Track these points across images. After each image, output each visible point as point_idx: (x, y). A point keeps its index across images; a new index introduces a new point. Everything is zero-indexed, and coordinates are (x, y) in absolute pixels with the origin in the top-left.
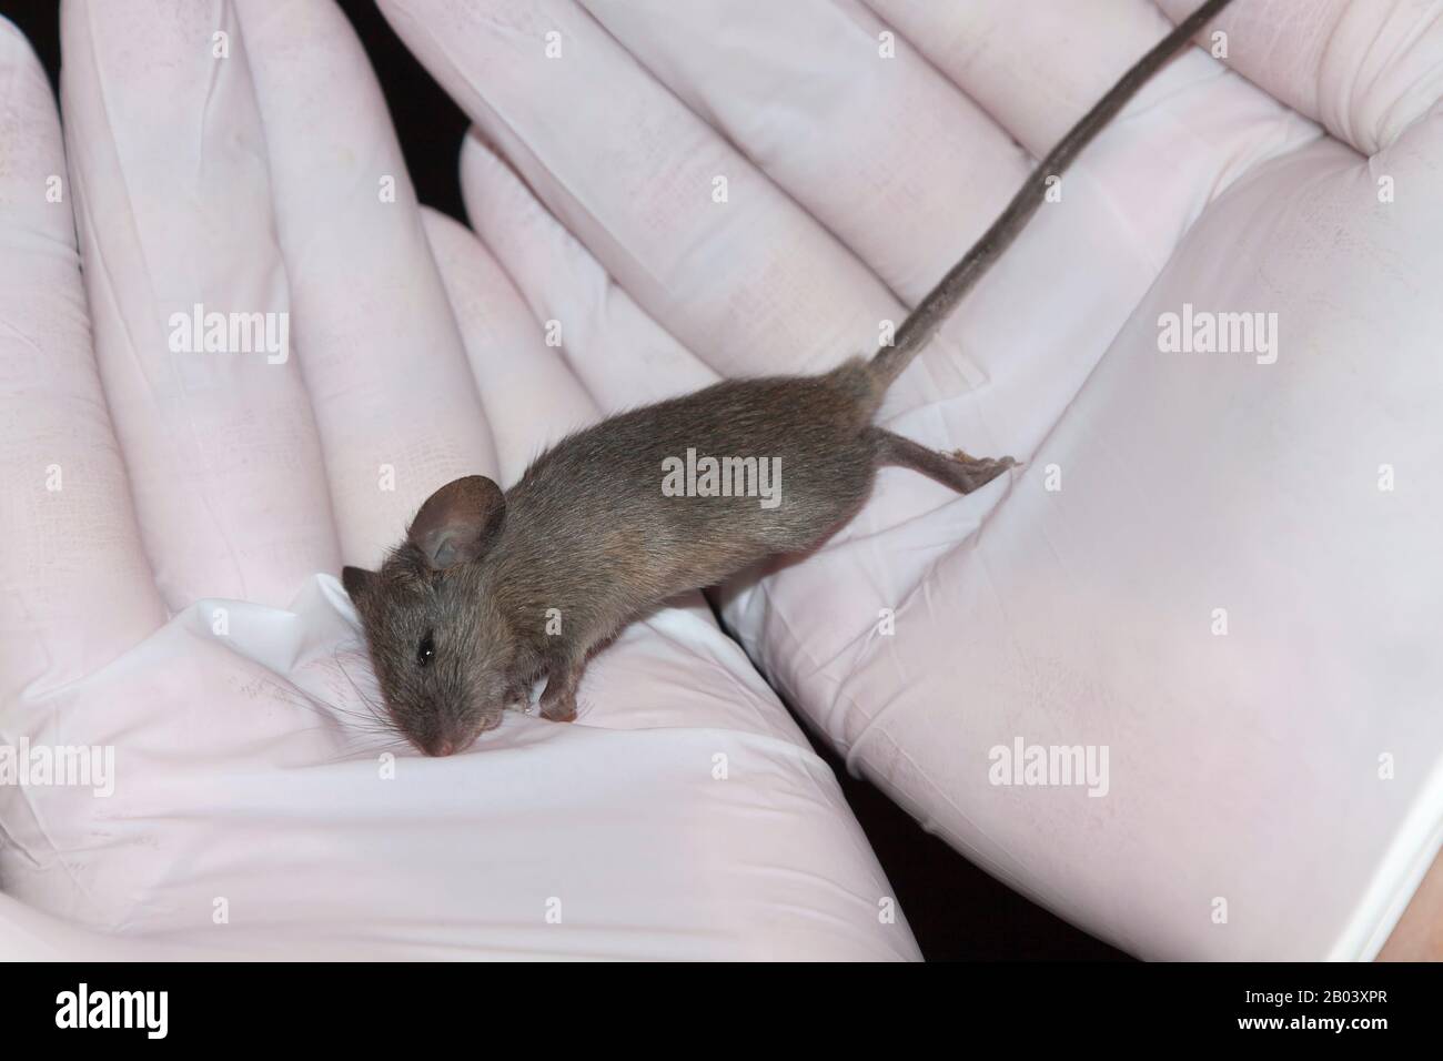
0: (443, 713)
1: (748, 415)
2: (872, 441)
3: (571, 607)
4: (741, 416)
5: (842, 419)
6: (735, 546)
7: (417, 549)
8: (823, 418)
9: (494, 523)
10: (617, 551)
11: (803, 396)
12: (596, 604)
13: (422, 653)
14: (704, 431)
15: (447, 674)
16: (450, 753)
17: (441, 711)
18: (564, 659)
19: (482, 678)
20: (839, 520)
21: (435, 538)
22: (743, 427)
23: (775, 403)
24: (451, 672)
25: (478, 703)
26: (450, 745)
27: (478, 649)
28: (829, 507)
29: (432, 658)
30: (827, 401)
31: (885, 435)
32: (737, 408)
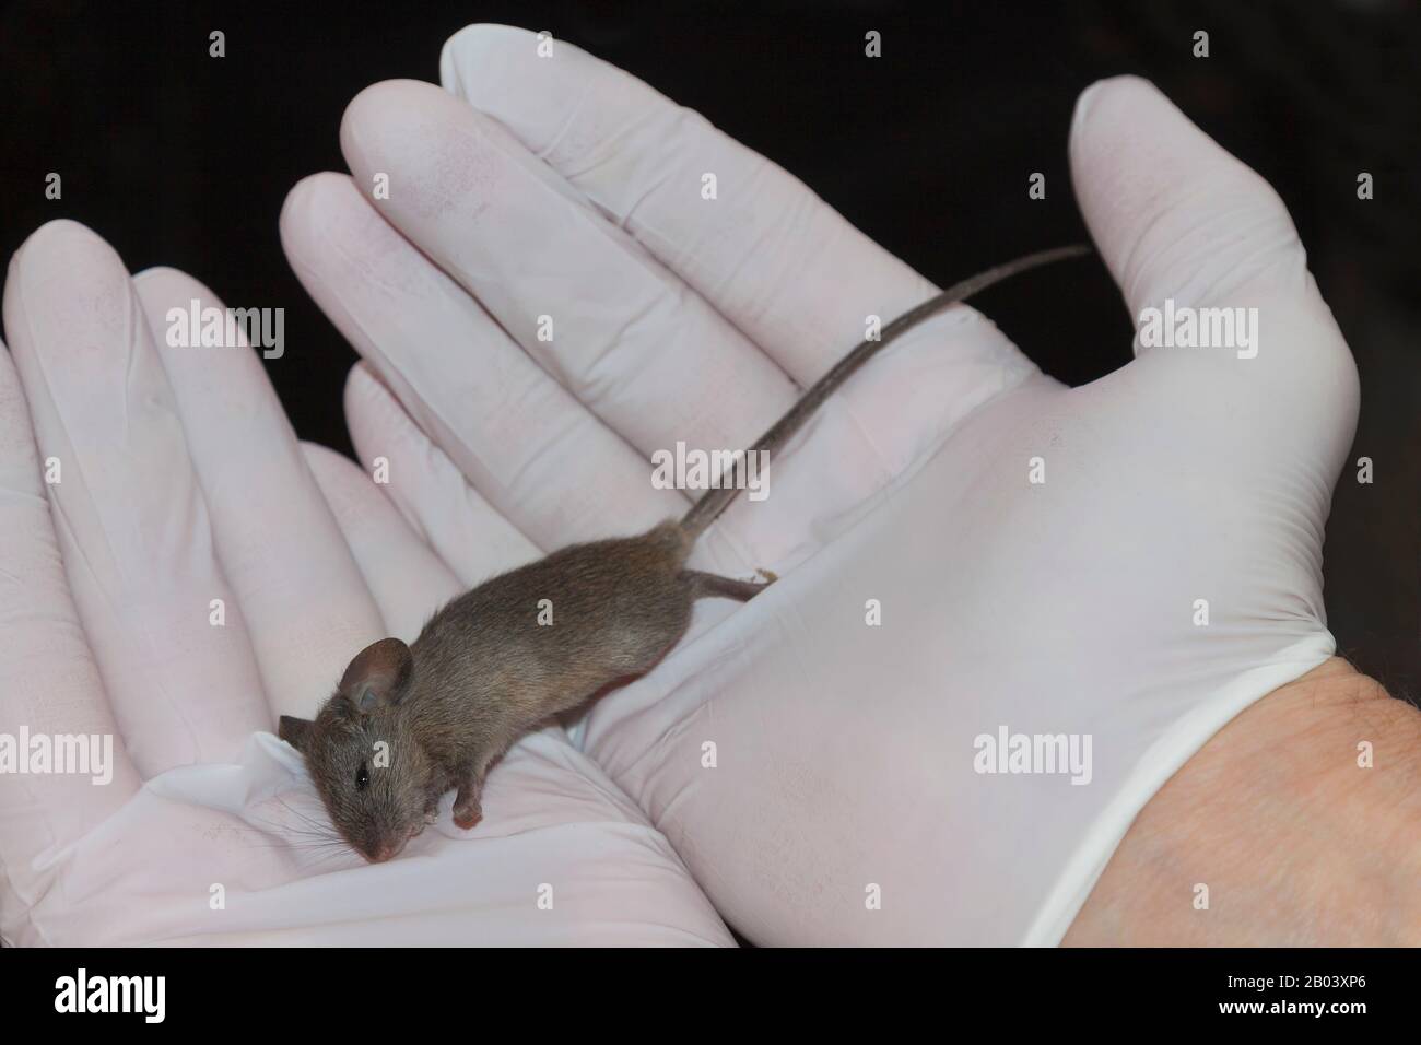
0: (380, 825)
1: (591, 571)
2: (687, 580)
3: (471, 734)
4: (585, 572)
5: (663, 566)
6: (592, 673)
7: (347, 699)
8: (648, 568)
9: (404, 674)
10: (503, 687)
11: (631, 552)
12: (490, 729)
13: (359, 780)
14: (559, 586)
15: (380, 795)
16: (387, 859)
17: (379, 824)
18: (469, 775)
19: (406, 794)
20: (669, 646)
21: (359, 688)
22: (588, 580)
23: (610, 559)
24: (384, 793)
25: (406, 815)
26: (388, 851)
27: (403, 774)
28: (662, 635)
29: (367, 783)
30: (649, 554)
31: (694, 574)
32: (581, 566)
